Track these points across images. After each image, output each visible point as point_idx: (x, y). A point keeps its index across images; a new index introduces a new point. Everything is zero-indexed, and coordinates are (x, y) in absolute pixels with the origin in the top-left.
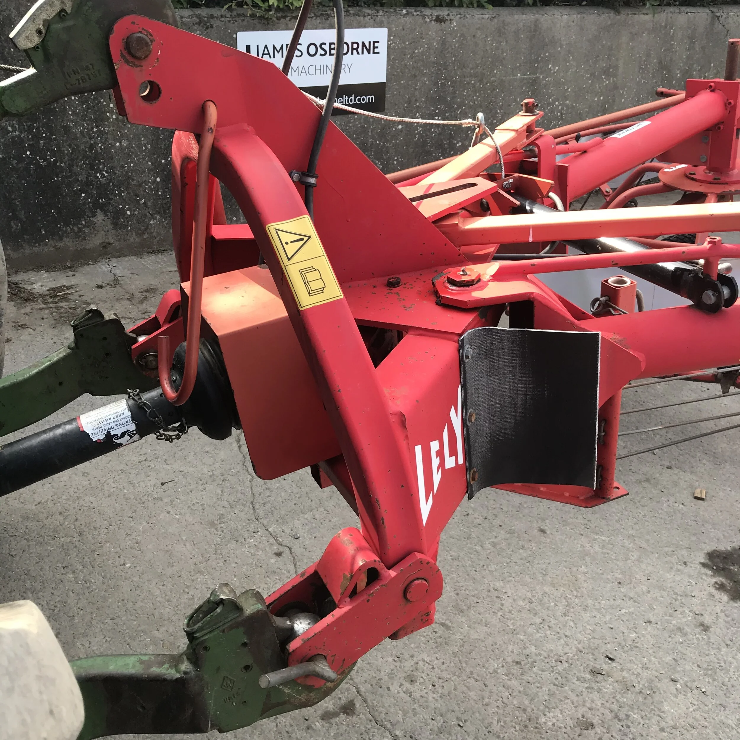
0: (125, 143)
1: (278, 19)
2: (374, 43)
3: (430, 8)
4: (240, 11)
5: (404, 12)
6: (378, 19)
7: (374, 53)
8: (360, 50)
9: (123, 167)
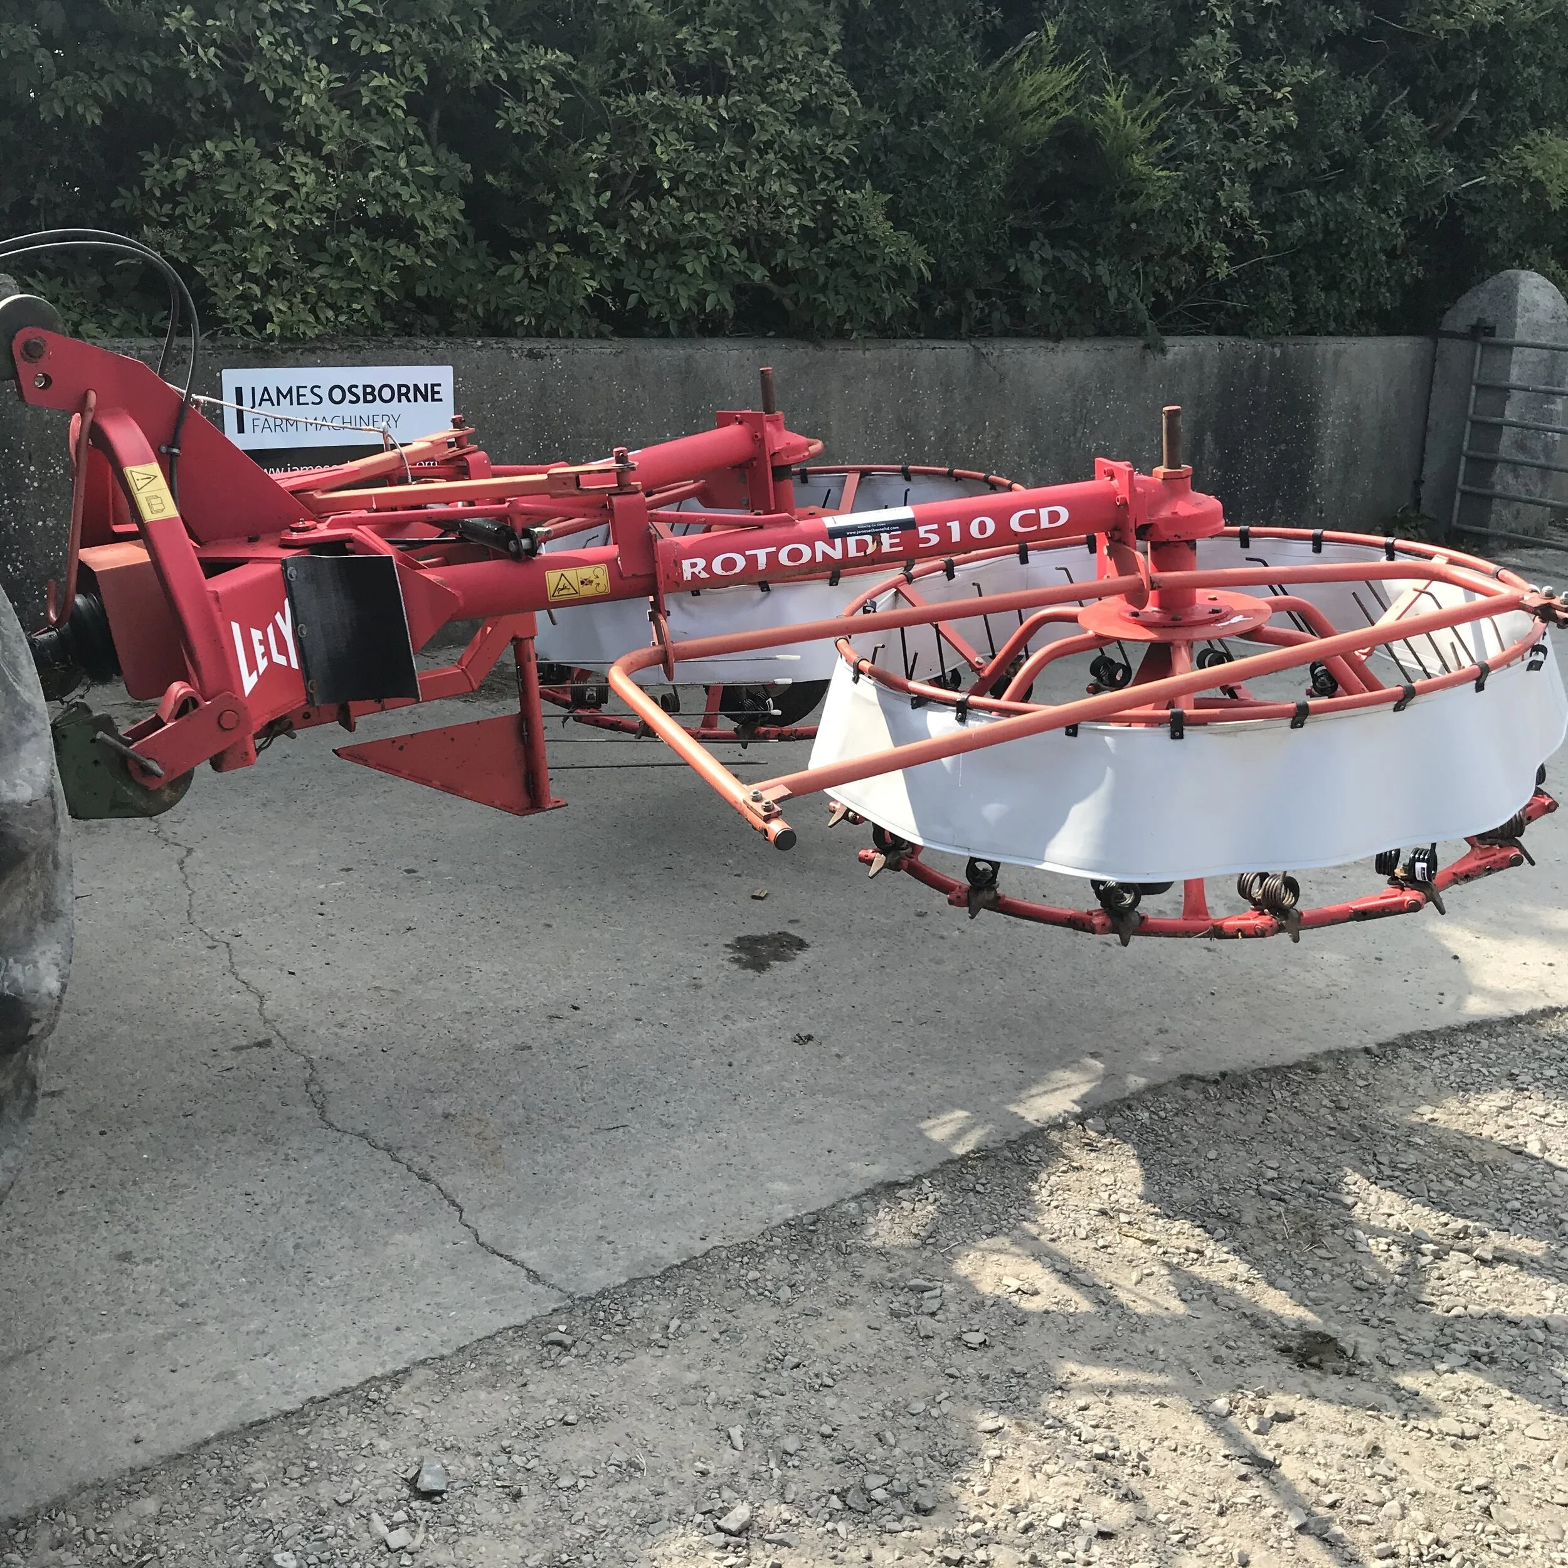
0: (50, 523)
1: (284, 351)
2: (433, 386)
3: (522, 338)
4: (227, 341)
5: (479, 343)
6: (437, 353)
7: (433, 400)
8: (411, 395)
9: (48, 556)
